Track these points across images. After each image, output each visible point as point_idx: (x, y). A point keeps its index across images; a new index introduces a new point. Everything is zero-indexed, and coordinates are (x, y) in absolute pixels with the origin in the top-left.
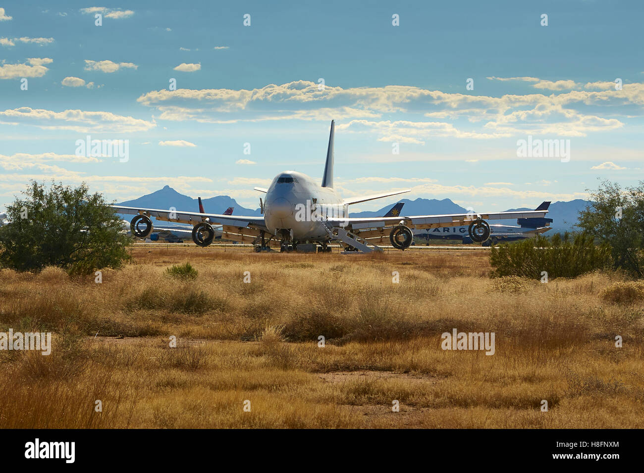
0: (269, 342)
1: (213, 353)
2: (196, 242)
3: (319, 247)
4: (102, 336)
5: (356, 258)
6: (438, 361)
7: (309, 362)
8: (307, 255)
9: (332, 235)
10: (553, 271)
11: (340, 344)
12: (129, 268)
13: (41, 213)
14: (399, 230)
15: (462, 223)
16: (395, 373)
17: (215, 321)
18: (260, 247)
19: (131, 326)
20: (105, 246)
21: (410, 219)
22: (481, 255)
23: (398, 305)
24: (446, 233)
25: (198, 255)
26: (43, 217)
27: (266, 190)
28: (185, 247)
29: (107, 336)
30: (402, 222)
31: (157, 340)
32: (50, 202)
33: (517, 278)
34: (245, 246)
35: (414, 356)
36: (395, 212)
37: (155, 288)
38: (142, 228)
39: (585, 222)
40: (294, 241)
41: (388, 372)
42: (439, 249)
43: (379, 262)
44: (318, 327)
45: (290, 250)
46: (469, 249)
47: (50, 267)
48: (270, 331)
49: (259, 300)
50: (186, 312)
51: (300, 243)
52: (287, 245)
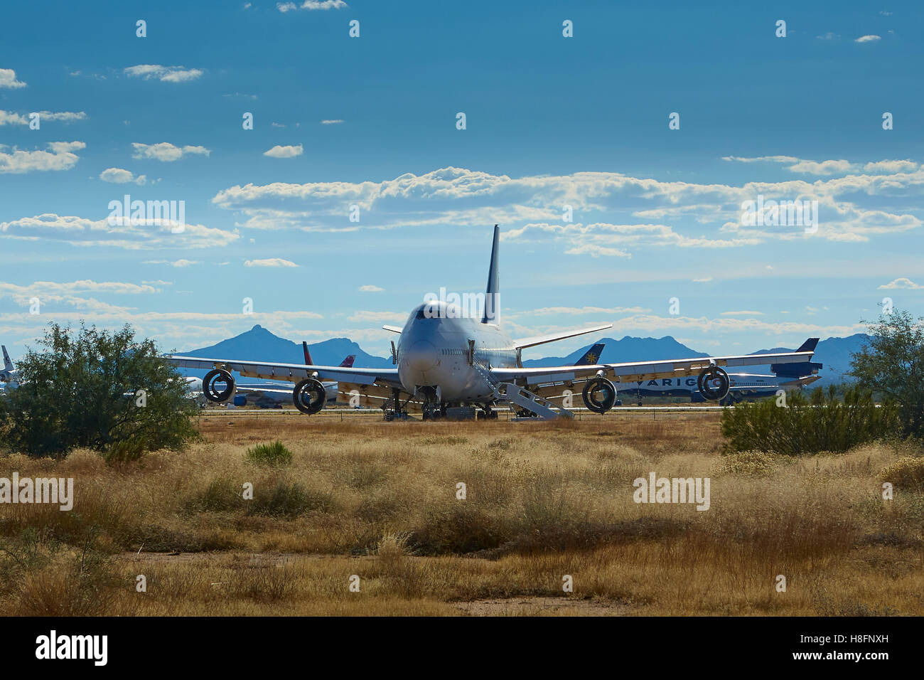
0: (388, 557)
1: (305, 574)
2: (299, 407)
3: (479, 412)
4: (149, 551)
5: (532, 426)
6: (635, 581)
7: (445, 586)
8: (461, 423)
9: (498, 394)
10: (814, 443)
11: (493, 558)
12: (195, 449)
13: (66, 371)
14: (596, 384)
15: (689, 372)
16: (571, 600)
17: (314, 527)
18: (392, 413)
19: (190, 536)
20: (160, 418)
21: (613, 368)
22: (715, 419)
23: (580, 498)
24: (667, 387)
25: (301, 427)
26: (69, 376)
27: (401, 330)
28: (283, 416)
29: (155, 551)
30: (600, 372)
31: (227, 557)
32: (78, 353)
33: (760, 454)
34: (371, 412)
35: (599, 574)
36: (591, 357)
37: (226, 480)
38: (221, 388)
39: (861, 369)
40: (442, 404)
41: (561, 598)
42: (654, 410)
43: (566, 433)
44: (463, 533)
45: (436, 417)
46: (700, 410)
47: (80, 451)
48: (390, 541)
49: (378, 493)
50: (271, 514)
51: (451, 407)
52: (432, 408)
